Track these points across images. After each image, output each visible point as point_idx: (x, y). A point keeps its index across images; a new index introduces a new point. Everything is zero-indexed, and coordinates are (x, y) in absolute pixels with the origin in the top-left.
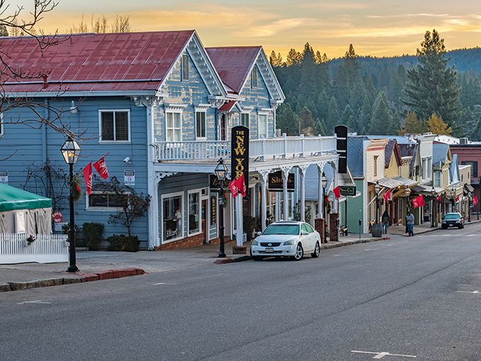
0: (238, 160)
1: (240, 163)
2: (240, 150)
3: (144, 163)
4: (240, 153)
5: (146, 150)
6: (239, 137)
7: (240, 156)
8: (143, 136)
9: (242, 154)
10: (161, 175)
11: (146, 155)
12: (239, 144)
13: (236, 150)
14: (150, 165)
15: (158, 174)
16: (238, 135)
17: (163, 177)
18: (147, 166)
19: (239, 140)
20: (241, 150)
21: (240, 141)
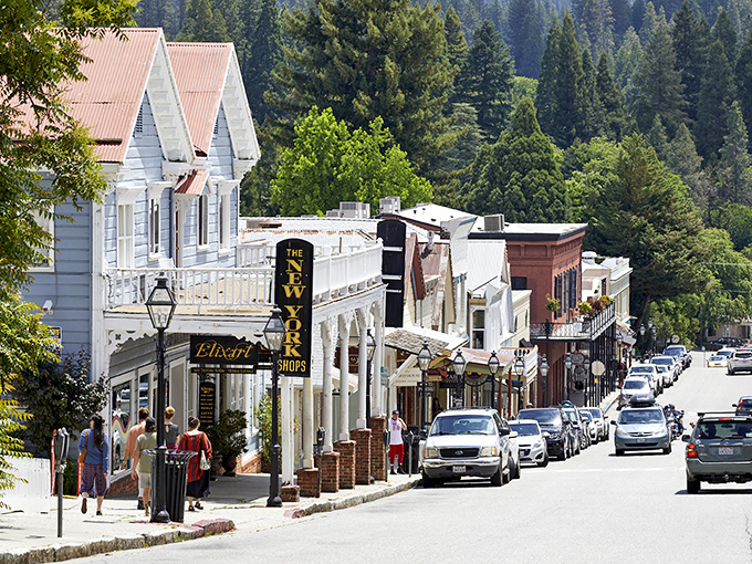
0: (290, 308)
1: (293, 314)
2: (293, 289)
3: (82, 315)
4: (293, 294)
5: (89, 286)
6: (293, 262)
7: (293, 301)
8: (83, 256)
9: (298, 295)
10: (118, 337)
11: (89, 297)
12: (292, 275)
13: (287, 288)
14: (96, 315)
15: (113, 337)
16: (292, 258)
17: (122, 341)
18: (89, 321)
19: (292, 267)
20: (296, 289)
21: (294, 270)
